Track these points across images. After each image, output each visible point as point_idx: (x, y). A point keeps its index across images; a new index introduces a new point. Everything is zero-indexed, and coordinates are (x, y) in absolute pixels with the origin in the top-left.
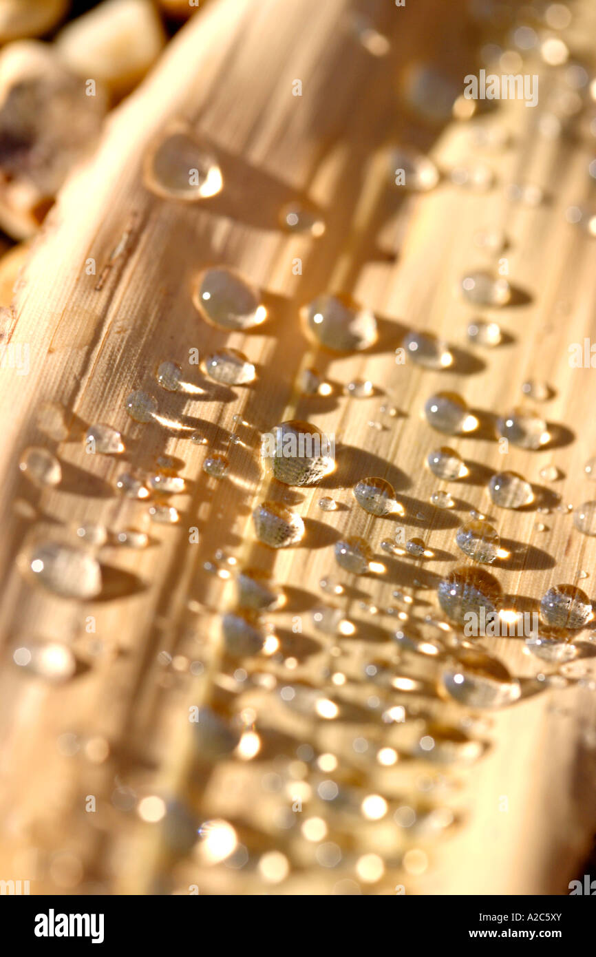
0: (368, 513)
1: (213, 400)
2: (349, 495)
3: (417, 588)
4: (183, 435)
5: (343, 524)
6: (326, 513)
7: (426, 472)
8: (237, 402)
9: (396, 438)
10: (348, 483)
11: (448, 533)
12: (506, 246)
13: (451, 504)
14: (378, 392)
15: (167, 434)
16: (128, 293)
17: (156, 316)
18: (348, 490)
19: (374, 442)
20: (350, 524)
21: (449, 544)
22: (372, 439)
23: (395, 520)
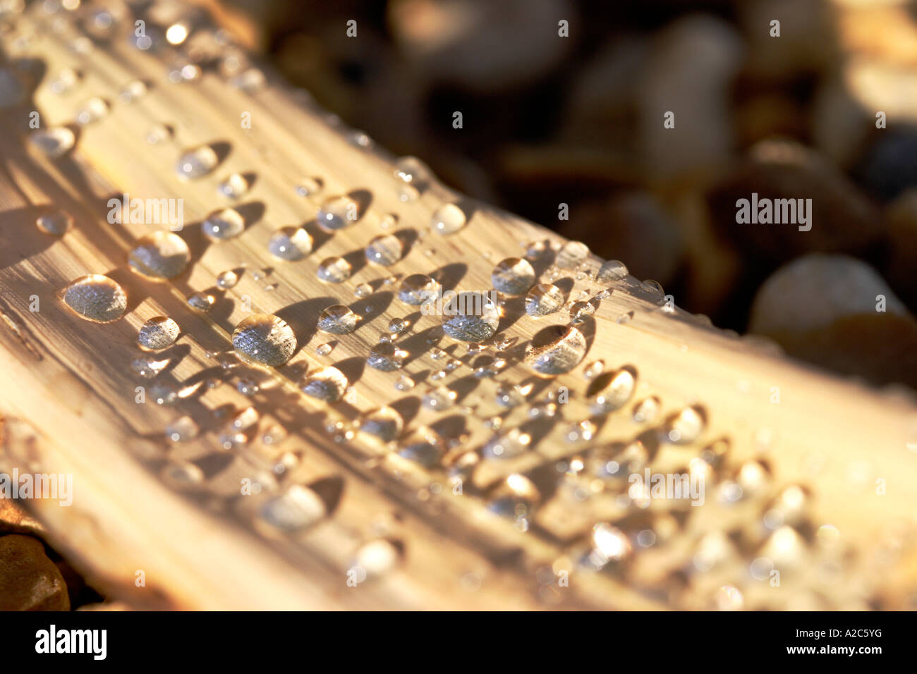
0: (347, 334)
1: (181, 359)
2: (323, 335)
3: (435, 345)
4: (202, 391)
5: (349, 351)
6: (331, 356)
7: (330, 286)
8: (192, 347)
9: (287, 285)
10: (313, 330)
11: (395, 304)
12: (171, 130)
13: (370, 289)
14: (239, 272)
15: (194, 398)
16: (57, 345)
17: (88, 344)
18: (317, 333)
19: (284, 298)
20: (350, 347)
21: (405, 309)
22: (280, 298)
23: (364, 324)
